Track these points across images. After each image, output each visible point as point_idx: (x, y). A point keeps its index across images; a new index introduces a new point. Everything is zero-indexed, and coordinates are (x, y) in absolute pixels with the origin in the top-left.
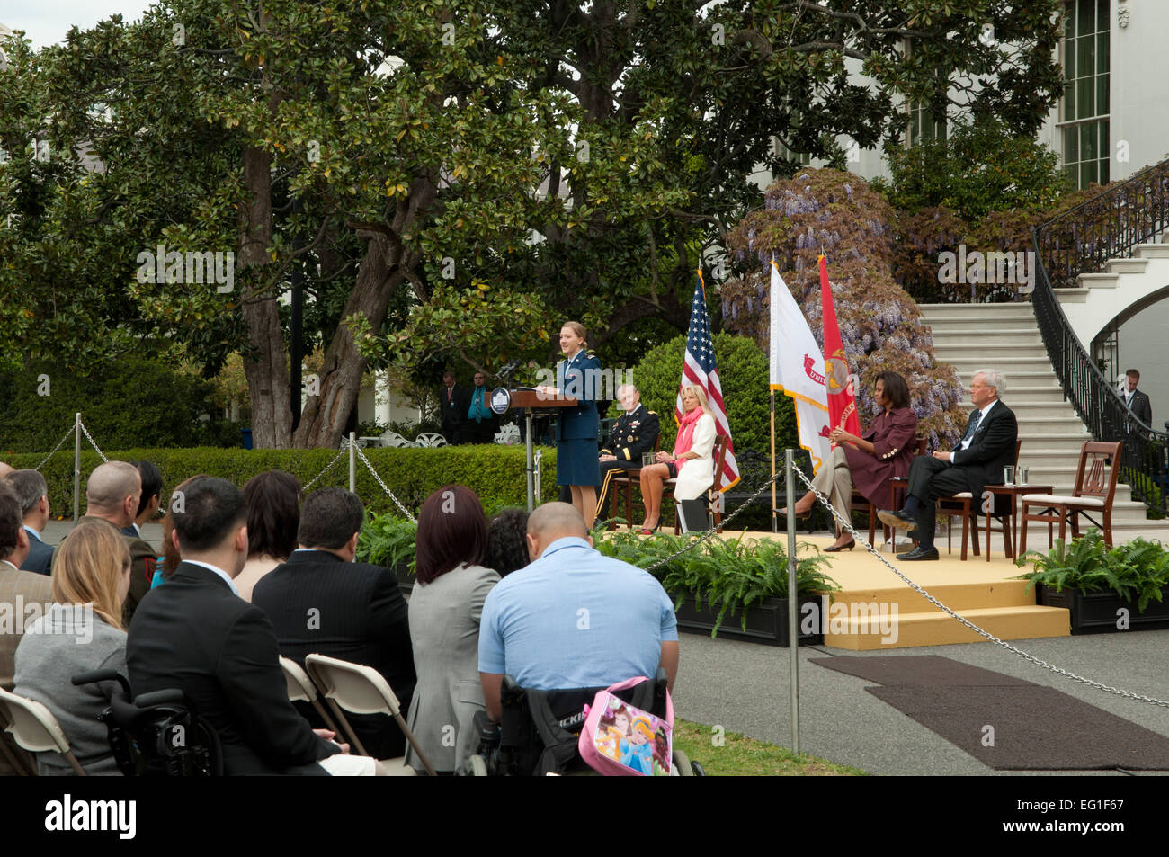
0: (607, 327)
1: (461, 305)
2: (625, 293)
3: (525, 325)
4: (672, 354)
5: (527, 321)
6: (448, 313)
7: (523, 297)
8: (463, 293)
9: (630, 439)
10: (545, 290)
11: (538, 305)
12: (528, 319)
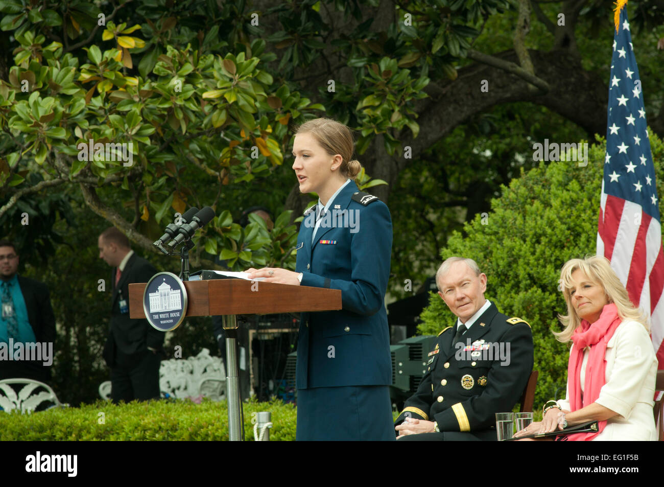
0: (415, 128)
1: (78, 84)
2: (455, 50)
3: (226, 128)
4: (564, 185)
5: (231, 117)
6: (49, 103)
7: (219, 63)
8: (83, 57)
9: (467, 382)
10: (273, 46)
11: (256, 81)
12: (233, 112)
